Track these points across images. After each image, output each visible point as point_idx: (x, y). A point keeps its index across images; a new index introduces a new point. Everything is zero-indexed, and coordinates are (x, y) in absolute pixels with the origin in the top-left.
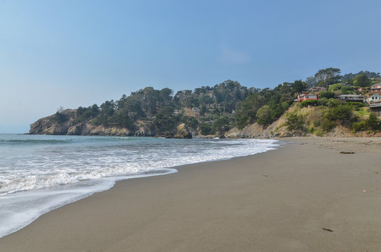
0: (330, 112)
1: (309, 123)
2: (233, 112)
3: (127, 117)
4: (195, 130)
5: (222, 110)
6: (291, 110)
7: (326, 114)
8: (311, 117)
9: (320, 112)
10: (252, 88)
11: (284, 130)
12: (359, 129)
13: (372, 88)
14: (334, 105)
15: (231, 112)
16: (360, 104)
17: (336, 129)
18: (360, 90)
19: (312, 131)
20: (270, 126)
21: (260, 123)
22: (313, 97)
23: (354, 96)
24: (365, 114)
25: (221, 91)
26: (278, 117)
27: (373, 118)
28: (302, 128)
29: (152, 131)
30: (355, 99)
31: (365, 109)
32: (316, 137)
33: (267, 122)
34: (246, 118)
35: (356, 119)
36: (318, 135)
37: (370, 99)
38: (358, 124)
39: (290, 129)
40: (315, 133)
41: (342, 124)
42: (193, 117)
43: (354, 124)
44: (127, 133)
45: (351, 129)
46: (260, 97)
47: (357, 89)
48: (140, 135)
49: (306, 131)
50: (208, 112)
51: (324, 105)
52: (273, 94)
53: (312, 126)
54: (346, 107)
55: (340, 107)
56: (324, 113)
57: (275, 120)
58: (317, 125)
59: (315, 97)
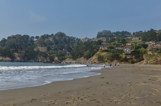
0: (112, 54)
1: (105, 59)
2: (64, 49)
3: (9, 51)
4: (46, 59)
5: (58, 49)
6: (98, 53)
7: (111, 55)
8: (106, 56)
9: (109, 55)
10: (72, 37)
11: (96, 61)
12: (122, 61)
13: (127, 45)
14: (114, 52)
15: (62, 50)
16: (122, 51)
17: (114, 61)
18: (122, 45)
19: (106, 61)
20: (90, 59)
21: (85, 57)
22: (106, 48)
23: (120, 48)
24: (123, 56)
25: (57, 38)
26: (93, 55)
27: (126, 57)
28: (103, 60)
29: (23, 59)
30: (120, 49)
31: (124, 54)
32: (108, 64)
33: (88, 57)
34: (78, 55)
35: (121, 58)
36: (108, 63)
37: (125, 50)
38: (121, 59)
39: (99, 61)
40: (107, 62)
41: (116, 59)
42: (45, 52)
43: (120, 59)
44: (10, 60)
45: (119, 61)
46: (84, 46)
47: (121, 45)
48: (18, 61)
49: (104, 61)
50: (51, 49)
51: (110, 52)
52: (89, 45)
53: (106, 59)
54: (118, 53)
55: (116, 53)
56: (110, 55)
57: (92, 57)
58: (108, 59)
59: (107, 48)
